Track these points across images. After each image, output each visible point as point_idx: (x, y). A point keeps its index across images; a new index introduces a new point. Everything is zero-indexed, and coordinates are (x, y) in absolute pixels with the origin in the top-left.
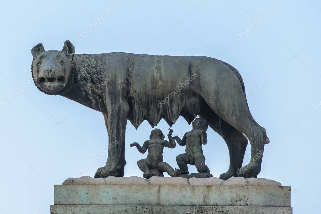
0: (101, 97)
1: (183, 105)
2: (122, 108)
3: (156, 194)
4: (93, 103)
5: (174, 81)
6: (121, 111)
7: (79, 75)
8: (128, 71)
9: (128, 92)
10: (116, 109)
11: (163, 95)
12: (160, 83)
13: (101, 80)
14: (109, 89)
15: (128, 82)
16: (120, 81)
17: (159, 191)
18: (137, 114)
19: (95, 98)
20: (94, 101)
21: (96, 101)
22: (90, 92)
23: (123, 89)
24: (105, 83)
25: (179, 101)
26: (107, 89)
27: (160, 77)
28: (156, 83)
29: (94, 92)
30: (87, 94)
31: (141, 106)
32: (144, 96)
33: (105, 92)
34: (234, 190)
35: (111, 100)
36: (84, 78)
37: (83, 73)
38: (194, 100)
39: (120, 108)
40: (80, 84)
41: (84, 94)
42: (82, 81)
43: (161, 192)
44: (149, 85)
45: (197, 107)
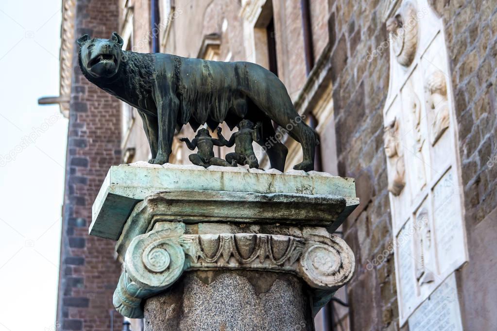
0: (149, 92)
1: (231, 106)
2: (173, 101)
3: (219, 180)
4: (139, 98)
5: (223, 80)
6: (173, 104)
7: (128, 68)
8: (176, 67)
9: (177, 88)
10: (168, 101)
11: (212, 92)
12: (209, 79)
13: (149, 74)
14: (158, 82)
15: (177, 77)
16: (169, 75)
17: (222, 177)
18: (185, 111)
19: (142, 93)
20: (141, 97)
21: (143, 97)
22: (138, 86)
23: (173, 83)
24: (154, 76)
25: (227, 101)
26: (156, 82)
27: (209, 74)
28: (206, 80)
29: (141, 86)
30: (134, 88)
31: (189, 104)
32: (193, 92)
33: (154, 85)
34: (298, 179)
35: (161, 92)
36: (133, 71)
37: (131, 65)
38: (242, 101)
39: (171, 100)
40: (128, 77)
41: (131, 87)
42: (131, 73)
43: (224, 178)
44: (199, 81)
45: (245, 107)
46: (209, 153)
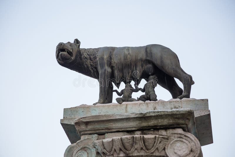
0: (96, 68)
1: (143, 70)
2: (107, 70)
3: (124, 109)
4: (91, 72)
5: (137, 55)
6: (106, 72)
7: (83, 56)
8: (111, 52)
9: (110, 63)
10: (103, 71)
11: (131, 63)
12: (129, 56)
13: (95, 58)
14: (100, 62)
15: (110, 58)
16: (105, 57)
17: (126, 107)
18: (117, 76)
19: (92, 69)
20: (92, 71)
21: (93, 70)
22: (89, 65)
23: (108, 61)
24: (98, 59)
25: (140, 67)
26: (98, 62)
27: (128, 54)
28: (126, 57)
29: (91, 65)
30: (88, 67)
31: (119, 71)
32: (120, 65)
33: (97, 64)
35: (101, 67)
36: (86, 58)
37: (85, 55)
38: (150, 66)
39: (105, 70)
40: (83, 61)
41: (86, 67)
42: (85, 59)
43: (128, 108)
44: (122, 59)
45: (151, 69)
46: (127, 96)
